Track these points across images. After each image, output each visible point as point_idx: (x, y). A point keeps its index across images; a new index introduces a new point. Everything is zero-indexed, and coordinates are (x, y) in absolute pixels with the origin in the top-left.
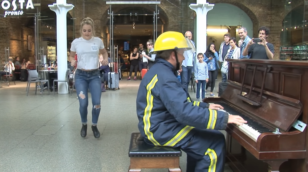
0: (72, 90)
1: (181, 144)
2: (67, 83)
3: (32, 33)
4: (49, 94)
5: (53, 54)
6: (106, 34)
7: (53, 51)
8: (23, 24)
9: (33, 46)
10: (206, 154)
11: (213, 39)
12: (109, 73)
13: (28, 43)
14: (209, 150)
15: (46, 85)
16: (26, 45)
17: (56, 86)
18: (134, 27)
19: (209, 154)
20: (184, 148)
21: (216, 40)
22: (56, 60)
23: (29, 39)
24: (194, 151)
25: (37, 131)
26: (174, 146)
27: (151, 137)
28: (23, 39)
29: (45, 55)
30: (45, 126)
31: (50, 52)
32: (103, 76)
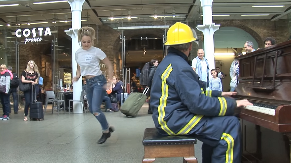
0: (86, 110)
1: (196, 130)
2: (82, 102)
3: (50, 60)
4: (64, 114)
5: (68, 80)
6: (119, 60)
7: (69, 77)
8: (42, 52)
9: (51, 72)
10: (222, 138)
11: (220, 63)
12: (122, 94)
13: (45, 69)
14: (224, 134)
15: (62, 106)
16: (44, 71)
17: (71, 107)
18: (145, 53)
19: (225, 139)
20: (198, 133)
21: (223, 64)
22: (72, 84)
23: (46, 66)
24: (209, 137)
25: (53, 141)
26: (188, 133)
27: (165, 127)
28: (41, 66)
29: (61, 78)
30: (61, 137)
31: (66, 79)
32: (116, 97)
